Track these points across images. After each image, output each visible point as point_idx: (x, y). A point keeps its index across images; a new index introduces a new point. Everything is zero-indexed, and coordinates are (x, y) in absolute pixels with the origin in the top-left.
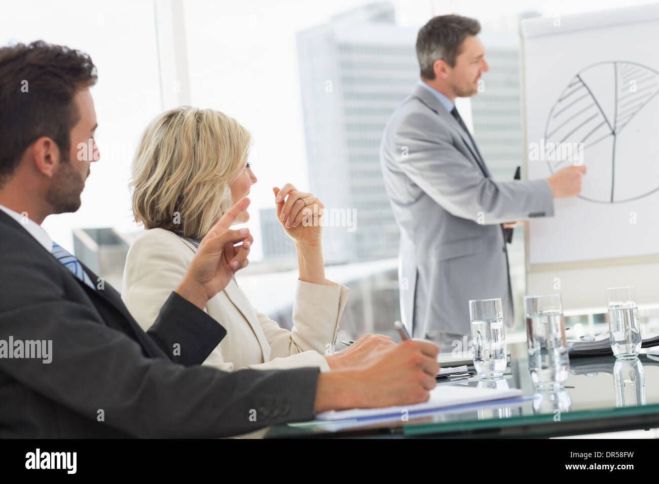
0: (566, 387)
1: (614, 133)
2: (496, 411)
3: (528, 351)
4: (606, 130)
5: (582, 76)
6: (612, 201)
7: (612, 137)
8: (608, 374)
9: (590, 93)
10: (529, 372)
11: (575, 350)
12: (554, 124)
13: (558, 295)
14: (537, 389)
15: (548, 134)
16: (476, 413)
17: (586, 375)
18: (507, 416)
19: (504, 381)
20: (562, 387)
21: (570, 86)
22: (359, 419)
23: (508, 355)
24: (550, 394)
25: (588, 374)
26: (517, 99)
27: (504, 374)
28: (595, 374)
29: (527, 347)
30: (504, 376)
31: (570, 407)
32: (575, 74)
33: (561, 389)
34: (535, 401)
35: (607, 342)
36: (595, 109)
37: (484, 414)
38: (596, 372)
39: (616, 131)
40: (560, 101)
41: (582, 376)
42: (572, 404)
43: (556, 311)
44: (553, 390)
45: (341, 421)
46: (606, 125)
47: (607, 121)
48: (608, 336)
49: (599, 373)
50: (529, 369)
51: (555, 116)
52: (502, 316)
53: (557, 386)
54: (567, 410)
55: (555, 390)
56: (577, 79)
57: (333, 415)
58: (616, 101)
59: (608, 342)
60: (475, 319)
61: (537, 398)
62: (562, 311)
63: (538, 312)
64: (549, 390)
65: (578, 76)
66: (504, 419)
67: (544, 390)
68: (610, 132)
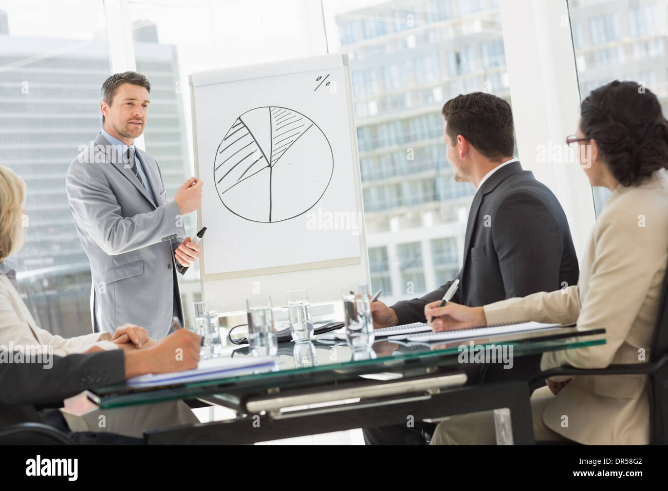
1: (270, 166)
4: (264, 163)
5: (243, 118)
6: (270, 221)
7: (269, 169)
9: (250, 132)
12: (220, 159)
21: (233, 127)
32: (237, 116)
36: (254, 146)
39: (272, 164)
40: (225, 139)
46: (264, 159)
47: (264, 155)
48: (288, 326)
51: (222, 152)
56: (239, 121)
58: (271, 139)
59: (289, 331)
65: (239, 118)
68: (267, 164)
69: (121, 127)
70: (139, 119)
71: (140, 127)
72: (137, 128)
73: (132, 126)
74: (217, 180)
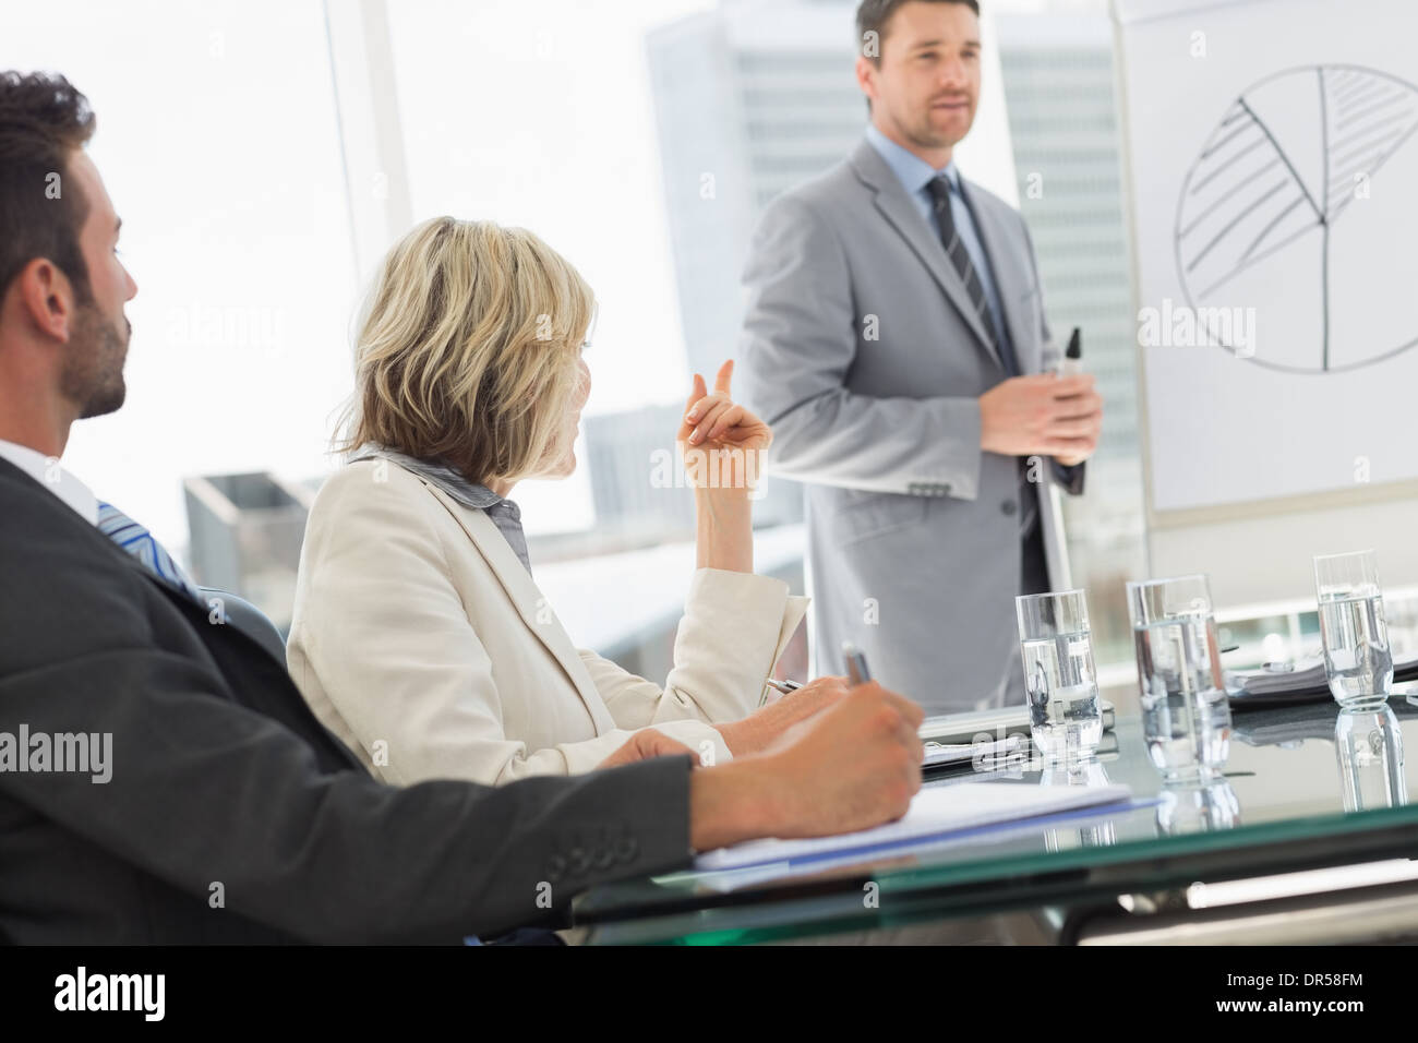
0: (1227, 775)
1: (1323, 221)
2: (1084, 833)
3: (1141, 702)
4: (1306, 215)
5: (1249, 101)
6: (1325, 368)
7: (1320, 230)
8: (1327, 743)
9: (1269, 136)
10: (1145, 745)
11: (1253, 692)
12: (1193, 208)
13: (1201, 577)
14: (1166, 781)
15: (1182, 230)
16: (1041, 839)
17: (1278, 745)
18: (1108, 842)
19: (1098, 765)
20: (1218, 774)
21: (1225, 123)
22: (795, 860)
23: (1105, 711)
24: (1193, 791)
25: (1282, 744)
26: (1111, 156)
27: (1098, 753)
28: (1298, 743)
29: (1139, 693)
30: (1099, 757)
31: (1235, 818)
32: (1235, 96)
33: (1215, 779)
34: (1161, 808)
35: (1320, 672)
36: (1281, 171)
37: (1060, 838)
38: (1301, 738)
39: (1329, 217)
40: (1205, 156)
41: (1272, 748)
42: (1240, 810)
43: (1198, 612)
44: (1199, 782)
45: (743, 870)
46: (1306, 205)
47: (1307, 195)
48: (1321, 660)
49: (1306, 741)
50: (1146, 740)
51: (1196, 191)
52: (1088, 626)
53: (1207, 772)
54: (1231, 824)
55: (1203, 782)
56: (1240, 109)
57: (723, 857)
58: (1326, 151)
59: (1323, 673)
60: (1029, 637)
61: (1163, 802)
62: (1211, 611)
63: (1165, 616)
64: (1190, 783)
65: (1241, 101)
66: (1104, 849)
67: (1180, 784)
68: (1315, 218)
69: (913, 121)
70: (956, 93)
71: (963, 113)
72: (954, 120)
73: (942, 116)
74: (1186, 262)
